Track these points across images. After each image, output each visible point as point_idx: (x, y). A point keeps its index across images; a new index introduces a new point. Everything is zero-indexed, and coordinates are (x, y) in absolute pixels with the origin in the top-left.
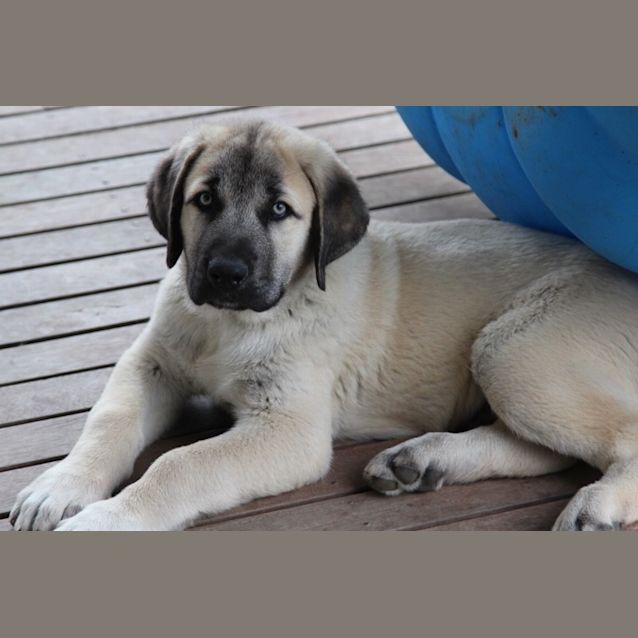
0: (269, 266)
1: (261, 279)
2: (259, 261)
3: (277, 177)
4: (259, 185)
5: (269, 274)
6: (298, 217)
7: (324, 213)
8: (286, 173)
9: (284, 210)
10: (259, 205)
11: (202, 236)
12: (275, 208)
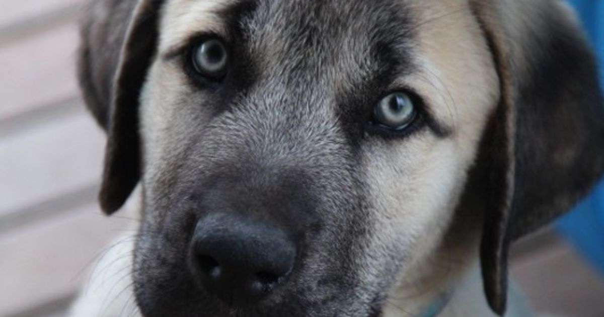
0: (347, 248)
1: (323, 282)
2: (325, 236)
3: (405, 21)
4: (355, 34)
5: (345, 269)
6: (441, 132)
7: (519, 123)
8: (427, 15)
9: (407, 110)
10: (348, 86)
11: (188, 149)
12: (385, 105)
